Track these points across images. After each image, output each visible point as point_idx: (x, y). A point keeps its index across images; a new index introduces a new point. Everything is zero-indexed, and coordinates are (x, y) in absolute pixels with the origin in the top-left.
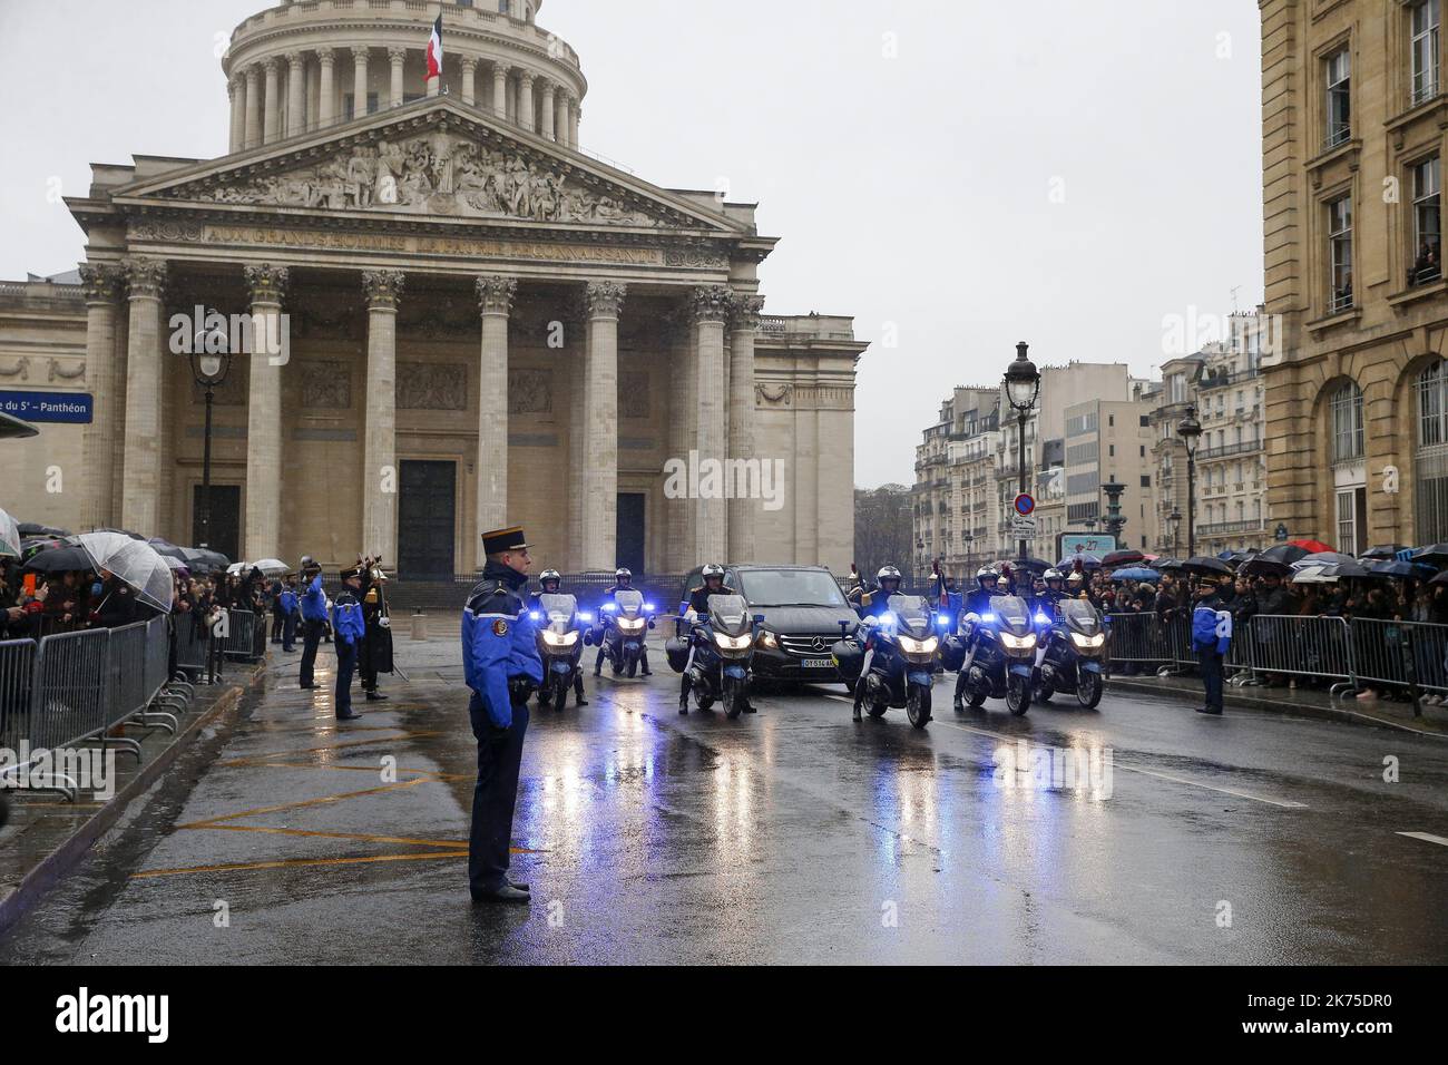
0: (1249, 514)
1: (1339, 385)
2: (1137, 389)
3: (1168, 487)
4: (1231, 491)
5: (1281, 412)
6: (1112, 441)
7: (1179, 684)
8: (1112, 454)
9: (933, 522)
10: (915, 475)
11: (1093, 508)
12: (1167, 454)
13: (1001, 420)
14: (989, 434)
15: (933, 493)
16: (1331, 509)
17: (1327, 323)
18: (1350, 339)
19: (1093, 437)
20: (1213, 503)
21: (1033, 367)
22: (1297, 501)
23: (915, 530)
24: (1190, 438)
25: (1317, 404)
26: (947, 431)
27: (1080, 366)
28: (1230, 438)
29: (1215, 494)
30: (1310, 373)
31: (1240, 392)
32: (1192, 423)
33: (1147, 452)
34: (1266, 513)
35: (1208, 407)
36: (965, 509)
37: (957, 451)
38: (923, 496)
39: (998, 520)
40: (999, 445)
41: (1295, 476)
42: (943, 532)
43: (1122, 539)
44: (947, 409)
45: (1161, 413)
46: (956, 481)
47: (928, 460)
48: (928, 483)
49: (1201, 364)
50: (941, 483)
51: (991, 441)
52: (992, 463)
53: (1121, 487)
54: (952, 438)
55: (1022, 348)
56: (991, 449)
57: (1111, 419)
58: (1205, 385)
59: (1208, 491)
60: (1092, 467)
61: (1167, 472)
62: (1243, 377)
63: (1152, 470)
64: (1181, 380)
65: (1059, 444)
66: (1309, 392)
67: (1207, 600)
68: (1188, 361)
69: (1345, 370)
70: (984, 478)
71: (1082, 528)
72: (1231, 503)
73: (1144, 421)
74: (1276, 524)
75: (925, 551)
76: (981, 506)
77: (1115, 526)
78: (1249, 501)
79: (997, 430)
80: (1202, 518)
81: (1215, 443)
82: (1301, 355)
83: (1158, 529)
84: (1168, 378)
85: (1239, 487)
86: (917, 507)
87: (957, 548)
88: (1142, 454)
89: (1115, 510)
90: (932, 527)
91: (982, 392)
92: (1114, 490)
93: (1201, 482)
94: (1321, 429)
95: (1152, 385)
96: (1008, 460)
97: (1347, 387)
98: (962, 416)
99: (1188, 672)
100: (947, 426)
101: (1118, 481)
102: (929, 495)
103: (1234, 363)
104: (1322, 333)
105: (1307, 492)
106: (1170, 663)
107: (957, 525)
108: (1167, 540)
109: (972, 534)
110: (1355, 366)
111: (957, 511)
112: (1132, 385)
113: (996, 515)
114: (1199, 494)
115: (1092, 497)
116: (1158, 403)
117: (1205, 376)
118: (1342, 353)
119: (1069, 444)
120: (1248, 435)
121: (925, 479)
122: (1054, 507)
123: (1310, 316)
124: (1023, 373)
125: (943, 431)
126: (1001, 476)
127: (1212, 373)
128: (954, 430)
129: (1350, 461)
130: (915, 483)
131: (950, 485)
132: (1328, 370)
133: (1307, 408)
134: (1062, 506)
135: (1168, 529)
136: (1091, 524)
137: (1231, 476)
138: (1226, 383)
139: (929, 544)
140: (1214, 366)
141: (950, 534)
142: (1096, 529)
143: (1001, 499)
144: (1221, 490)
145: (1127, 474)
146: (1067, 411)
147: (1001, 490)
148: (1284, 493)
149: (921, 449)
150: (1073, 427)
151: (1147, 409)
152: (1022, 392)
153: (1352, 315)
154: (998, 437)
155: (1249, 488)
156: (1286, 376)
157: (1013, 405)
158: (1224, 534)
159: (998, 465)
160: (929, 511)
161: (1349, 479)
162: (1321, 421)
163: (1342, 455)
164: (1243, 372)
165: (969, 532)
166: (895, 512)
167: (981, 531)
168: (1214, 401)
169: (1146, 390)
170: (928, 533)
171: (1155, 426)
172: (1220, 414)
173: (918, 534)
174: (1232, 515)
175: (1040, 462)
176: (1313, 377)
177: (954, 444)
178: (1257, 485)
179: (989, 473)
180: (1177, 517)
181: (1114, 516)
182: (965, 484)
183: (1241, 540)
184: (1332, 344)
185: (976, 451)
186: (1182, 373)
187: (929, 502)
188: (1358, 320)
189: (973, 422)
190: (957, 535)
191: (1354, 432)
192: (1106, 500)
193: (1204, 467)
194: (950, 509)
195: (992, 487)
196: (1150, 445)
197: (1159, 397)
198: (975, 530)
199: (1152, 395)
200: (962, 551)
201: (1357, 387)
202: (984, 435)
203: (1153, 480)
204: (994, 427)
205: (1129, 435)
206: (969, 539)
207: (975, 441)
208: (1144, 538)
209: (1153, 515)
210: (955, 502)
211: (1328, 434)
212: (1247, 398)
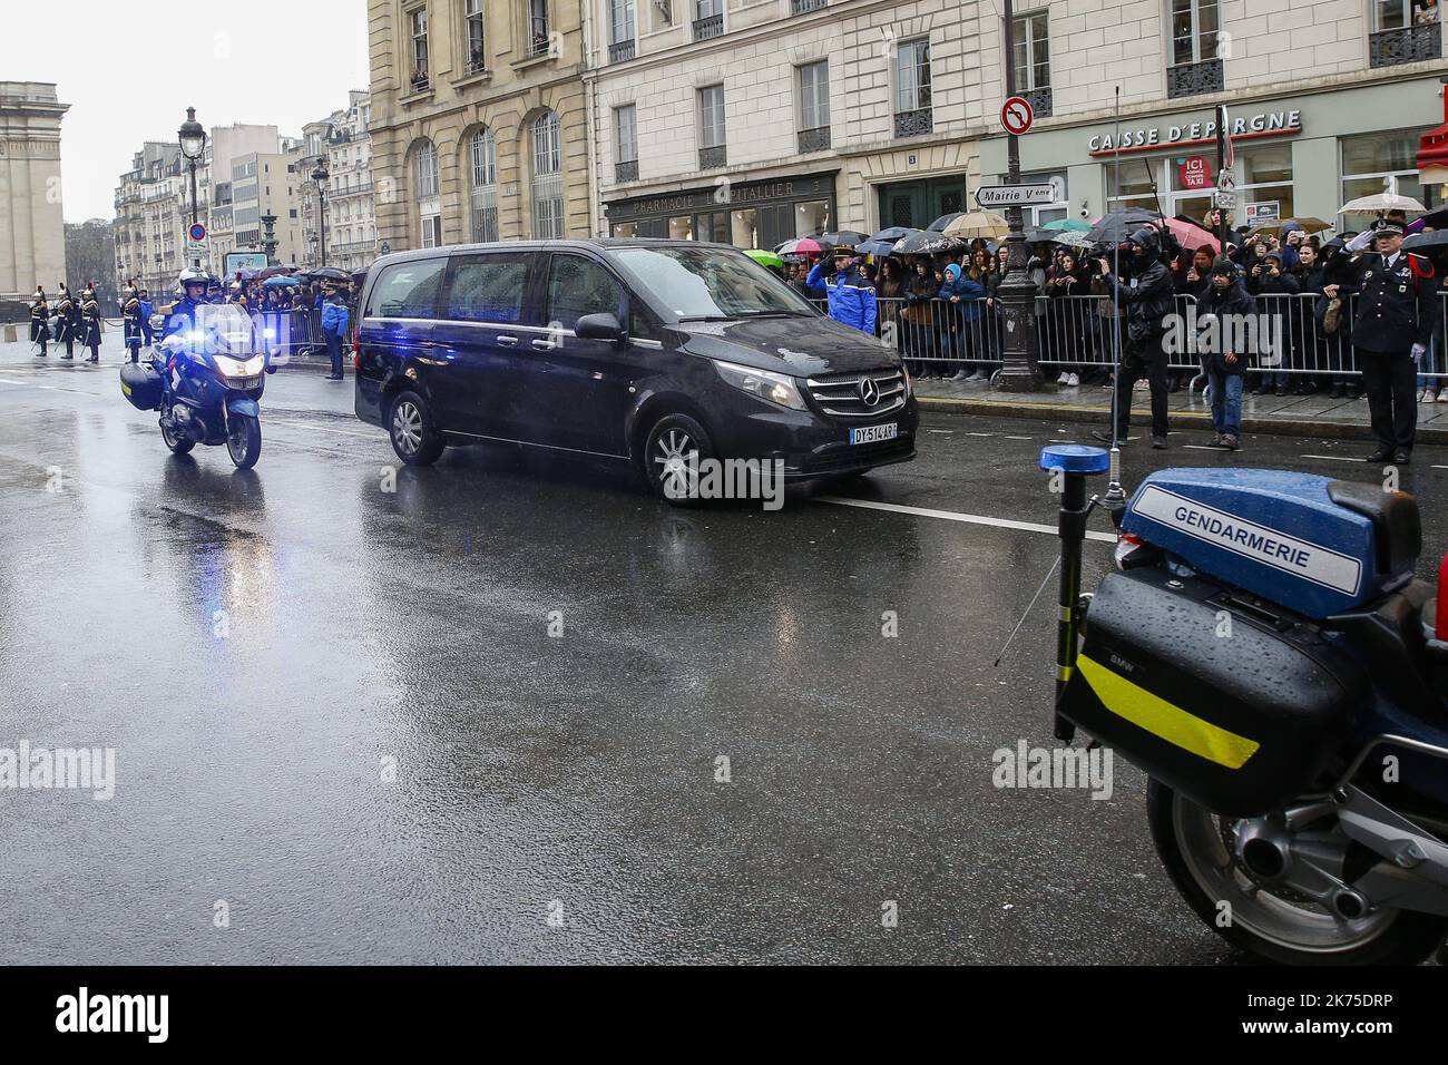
0: (367, 236)
1: (421, 143)
2: (285, 145)
3: (309, 218)
4: (354, 220)
5: (383, 162)
6: (267, 184)
7: (316, 361)
8: (268, 193)
9: (130, 248)
10: (115, 211)
11: (256, 233)
12: (308, 194)
13: (182, 169)
14: (173, 179)
15: (130, 225)
16: (418, 230)
17: (413, 99)
18: (428, 111)
19: (253, 181)
20: (341, 229)
21: (199, 126)
22: (396, 226)
23: (116, 255)
24: (320, 181)
25: (407, 156)
26: (140, 176)
27: (242, 126)
28: (353, 182)
29: (343, 222)
30: (401, 135)
31: (359, 148)
32: (321, 170)
33: (294, 191)
34: (378, 235)
35: (337, 157)
36: (156, 237)
37: (148, 192)
38: (122, 228)
39: (183, 246)
40: (181, 187)
41: (394, 209)
42: (139, 255)
43: (276, 257)
44: (139, 159)
45: (303, 162)
46: (148, 215)
47: (125, 199)
48: (125, 217)
49: (331, 127)
50: (136, 217)
51: (175, 184)
52: (176, 201)
53: (275, 218)
54: (143, 182)
55: (191, 112)
56: (175, 190)
57: (266, 167)
58: (333, 142)
59: (338, 220)
60: (254, 203)
61: (309, 206)
62: (361, 137)
63: (297, 206)
64: (317, 138)
65: (227, 186)
66: (402, 148)
67: (331, 298)
68: (320, 124)
69: (425, 134)
70: (170, 213)
71: (247, 249)
72: (354, 229)
73: (291, 169)
74: (382, 243)
75: (125, 271)
76: (169, 235)
77: (271, 247)
78: (366, 227)
79: (179, 175)
80: (334, 239)
81: (342, 185)
82: (396, 121)
83: (304, 249)
84: (307, 136)
85: (360, 217)
86: (118, 237)
87: (150, 268)
88: (290, 194)
89: (270, 235)
90: (131, 252)
91: (165, 146)
92: (269, 220)
93: (333, 213)
94: (410, 175)
95: (296, 141)
96: (189, 199)
97: (427, 145)
98: (149, 166)
99: (321, 352)
100: (139, 172)
101: (272, 215)
102: (127, 226)
103: (354, 127)
104: (409, 106)
105: (402, 219)
106: (306, 346)
107: (150, 249)
108: (310, 257)
109: (162, 257)
110: (432, 129)
111: (150, 238)
112: (281, 142)
113: (182, 240)
114: (331, 221)
115: (254, 226)
116: (300, 155)
117: (334, 136)
118: (423, 120)
119: (235, 185)
120: (365, 179)
121: (123, 214)
122: (228, 234)
123: (401, 94)
124: (192, 131)
125: (136, 176)
126: (182, 211)
127: (338, 134)
128: (144, 175)
129: (430, 197)
130: (115, 217)
131: (144, 219)
132: (414, 133)
133: (401, 160)
134: (231, 233)
135: (310, 248)
136: (252, 247)
137: (354, 208)
138: (349, 141)
139: (128, 266)
140: (341, 129)
141: (145, 256)
142: (258, 249)
143: (185, 229)
144: (347, 219)
145: (280, 209)
146: (233, 161)
147: (184, 222)
148: (387, 221)
149: (119, 191)
150: (238, 173)
151: (294, 159)
152: (192, 146)
153: (428, 94)
154: (181, 180)
155: (366, 218)
156: (386, 137)
157: (185, 155)
158: (351, 251)
159: (181, 203)
160: (127, 240)
161: (429, 210)
162: (410, 169)
163: (424, 193)
164: (361, 133)
165: (160, 255)
166: (100, 241)
167: (170, 255)
168: (340, 154)
169: (291, 146)
170: (127, 257)
171: (299, 172)
172: (345, 164)
173: (119, 258)
174: (355, 237)
175: (214, 200)
176: (405, 137)
177: (145, 186)
178: (371, 216)
179: (174, 208)
180: (315, 240)
181: (270, 240)
182: (155, 218)
183: (362, 255)
184: (416, 114)
185: (163, 192)
186: (318, 133)
187: (127, 233)
188: (432, 97)
189: (160, 169)
190: (151, 258)
191: (432, 176)
192: (264, 229)
193: (335, 203)
194: (145, 237)
195: (177, 219)
196: (296, 187)
197: (301, 151)
198: (165, 254)
199: (296, 149)
200: (155, 270)
201: (433, 145)
202: (169, 179)
203: (299, 213)
204: (177, 173)
205: (280, 180)
206: (159, 260)
207: (162, 184)
208: (293, 256)
209: (300, 239)
210: (148, 231)
211: (415, 178)
212: (362, 152)
